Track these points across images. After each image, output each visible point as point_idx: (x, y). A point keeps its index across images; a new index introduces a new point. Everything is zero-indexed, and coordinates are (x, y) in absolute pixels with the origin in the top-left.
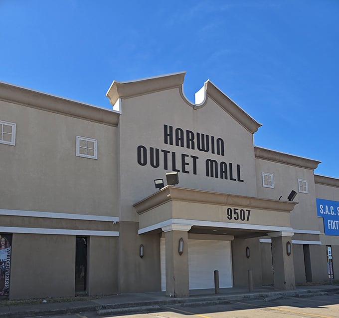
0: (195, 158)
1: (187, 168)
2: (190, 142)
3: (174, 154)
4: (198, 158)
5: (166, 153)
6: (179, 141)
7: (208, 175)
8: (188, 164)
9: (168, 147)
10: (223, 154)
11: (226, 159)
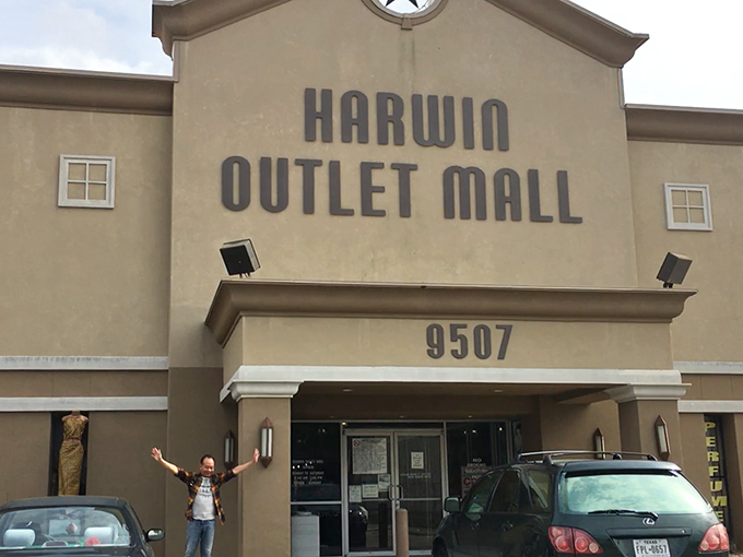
0: (404, 171)
1: (378, 201)
2: (391, 126)
3: (335, 168)
4: (414, 168)
5: (309, 166)
6: (355, 128)
7: (449, 214)
8: (381, 190)
9: (316, 150)
10: (504, 147)
11: (518, 159)
